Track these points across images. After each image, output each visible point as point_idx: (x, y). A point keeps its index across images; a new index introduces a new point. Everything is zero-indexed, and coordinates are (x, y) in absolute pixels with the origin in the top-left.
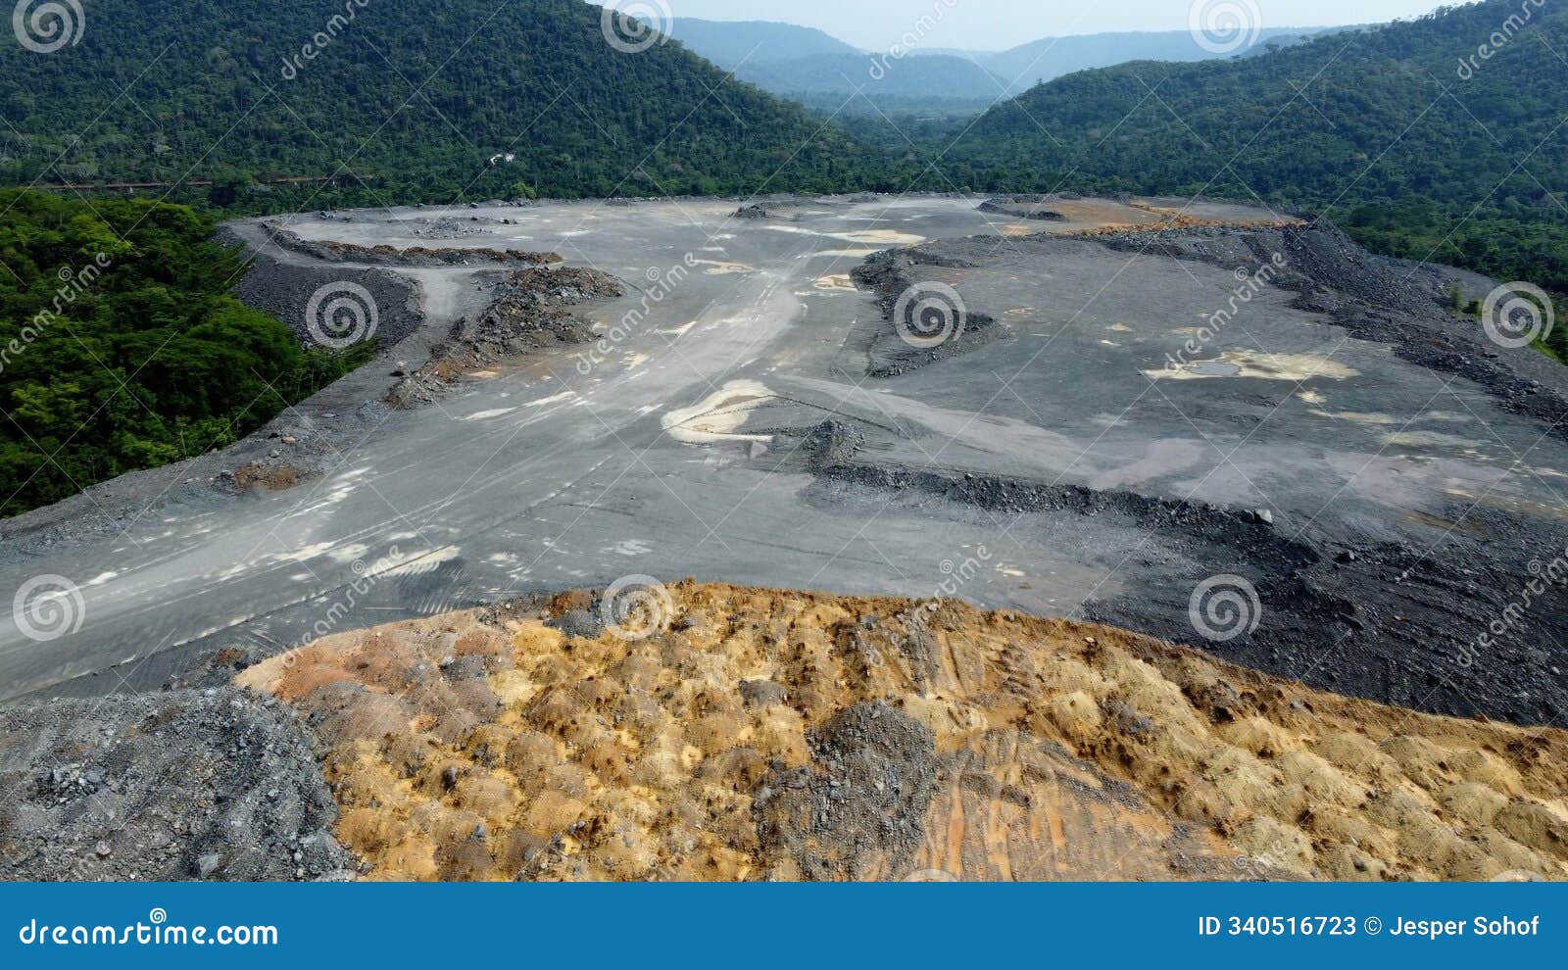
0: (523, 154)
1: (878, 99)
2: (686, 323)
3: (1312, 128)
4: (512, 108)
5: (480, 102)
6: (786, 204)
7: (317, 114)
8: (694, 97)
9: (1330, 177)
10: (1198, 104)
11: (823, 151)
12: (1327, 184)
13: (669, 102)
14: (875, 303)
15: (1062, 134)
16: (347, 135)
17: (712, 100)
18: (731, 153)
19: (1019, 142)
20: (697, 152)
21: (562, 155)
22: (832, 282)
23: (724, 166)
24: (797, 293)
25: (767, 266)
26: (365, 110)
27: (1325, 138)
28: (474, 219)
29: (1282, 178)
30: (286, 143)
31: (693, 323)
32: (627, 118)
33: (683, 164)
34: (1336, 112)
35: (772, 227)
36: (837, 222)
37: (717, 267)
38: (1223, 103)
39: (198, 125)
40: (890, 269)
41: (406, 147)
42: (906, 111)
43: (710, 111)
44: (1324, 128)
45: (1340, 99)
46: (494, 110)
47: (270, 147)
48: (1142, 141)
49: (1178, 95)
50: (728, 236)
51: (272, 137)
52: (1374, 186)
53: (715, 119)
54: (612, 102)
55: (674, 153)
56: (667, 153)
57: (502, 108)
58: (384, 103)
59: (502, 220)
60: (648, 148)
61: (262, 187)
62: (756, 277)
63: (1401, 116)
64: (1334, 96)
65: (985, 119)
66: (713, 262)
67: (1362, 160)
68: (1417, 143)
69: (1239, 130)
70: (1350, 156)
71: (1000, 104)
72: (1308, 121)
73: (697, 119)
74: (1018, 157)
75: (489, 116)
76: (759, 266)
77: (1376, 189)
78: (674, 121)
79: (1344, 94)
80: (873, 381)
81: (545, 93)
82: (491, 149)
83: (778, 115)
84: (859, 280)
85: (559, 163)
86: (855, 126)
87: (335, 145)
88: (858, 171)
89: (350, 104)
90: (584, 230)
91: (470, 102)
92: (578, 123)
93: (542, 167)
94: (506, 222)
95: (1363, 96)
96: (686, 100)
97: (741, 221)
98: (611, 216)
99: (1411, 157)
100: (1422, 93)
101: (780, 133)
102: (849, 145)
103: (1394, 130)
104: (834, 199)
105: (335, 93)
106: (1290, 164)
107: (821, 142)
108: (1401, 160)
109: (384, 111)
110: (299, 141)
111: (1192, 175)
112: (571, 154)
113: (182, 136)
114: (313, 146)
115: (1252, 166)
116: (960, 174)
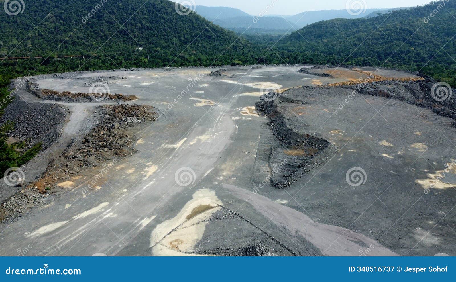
0: (145, 48)
1: (257, 30)
2: (181, 140)
3: (395, 39)
4: (142, 33)
5: (132, 31)
6: (229, 70)
7: (80, 35)
8: (200, 29)
9: (402, 55)
10: (358, 32)
11: (241, 47)
12: (401, 57)
13: (192, 31)
14: (268, 124)
15: (314, 41)
16: (89, 42)
17: (206, 30)
18: (211, 47)
19: (302, 43)
20: (201, 47)
21: (157, 48)
22: (247, 111)
23: (209, 52)
24: (233, 118)
25: (221, 102)
26: (96, 34)
27: (399, 43)
28: (110, 77)
29: (387, 56)
30: (70, 44)
31: (185, 139)
32: (179, 36)
33: (196, 51)
34: (403, 34)
35: (223, 81)
36: (247, 78)
37: (200, 102)
38: (365, 31)
39: (42, 38)
40: (272, 105)
41: (108, 45)
42: (265, 33)
43: (205, 34)
44: (399, 39)
45: (404, 30)
46: (136, 33)
47: (64, 45)
48: (340, 43)
49: (350, 29)
50: (206, 85)
51: (66, 42)
52: (417, 58)
53: (206, 36)
54: (174, 31)
55: (193, 47)
56: (191, 47)
57: (139, 33)
58: (101, 31)
59: (121, 78)
60: (185, 46)
61: (59, 59)
62: (215, 108)
63: (423, 36)
64: (401, 29)
65: (290, 36)
66: (199, 99)
67: (412, 50)
68: (429, 44)
69: (371, 40)
70: (408, 48)
71: (295, 32)
72: (394, 37)
73: (201, 36)
74: (301, 48)
75: (135, 36)
76: (217, 101)
77: (418, 59)
78: (193, 37)
79: (405, 29)
80: (275, 192)
81: (152, 28)
82: (135, 46)
83: (226, 35)
84: (259, 110)
85: (156, 51)
86: (250, 38)
87: (85, 45)
88: (252, 53)
89: (91, 31)
90: (151, 82)
91: (129, 31)
92: (163, 37)
93: (151, 52)
94: (123, 78)
95: (411, 29)
96: (197, 31)
97: (212, 78)
98: (163, 75)
99: (428, 49)
100: (429, 28)
101: (227, 41)
102: (249, 44)
103: (422, 40)
104: (246, 67)
105: (86, 28)
106: (389, 51)
107: (240, 44)
108: (425, 50)
109: (102, 34)
110: (74, 43)
111: (358, 54)
112: (161, 48)
113: (36, 42)
114: (78, 45)
115: (377, 52)
116: (284, 54)
